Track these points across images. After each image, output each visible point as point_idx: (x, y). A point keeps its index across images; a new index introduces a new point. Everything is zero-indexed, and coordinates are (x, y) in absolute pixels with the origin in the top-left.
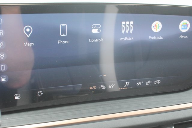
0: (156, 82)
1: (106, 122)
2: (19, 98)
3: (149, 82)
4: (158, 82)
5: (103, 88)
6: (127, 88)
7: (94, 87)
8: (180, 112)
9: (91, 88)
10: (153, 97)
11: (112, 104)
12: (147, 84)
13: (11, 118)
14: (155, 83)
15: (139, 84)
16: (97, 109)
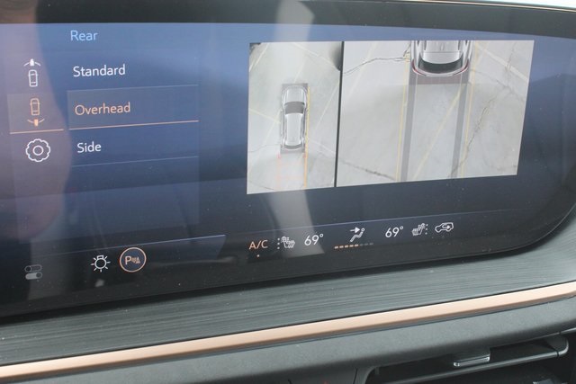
0: (441, 228)
1: (298, 345)
2: (38, 275)
3: (422, 226)
4: (447, 227)
5: (287, 245)
6: (357, 245)
7: (261, 243)
8: (511, 314)
9: (253, 246)
10: (431, 271)
11: (312, 292)
12: (415, 232)
13: (16, 336)
14: (438, 229)
15: (392, 232)
16: (270, 307)
